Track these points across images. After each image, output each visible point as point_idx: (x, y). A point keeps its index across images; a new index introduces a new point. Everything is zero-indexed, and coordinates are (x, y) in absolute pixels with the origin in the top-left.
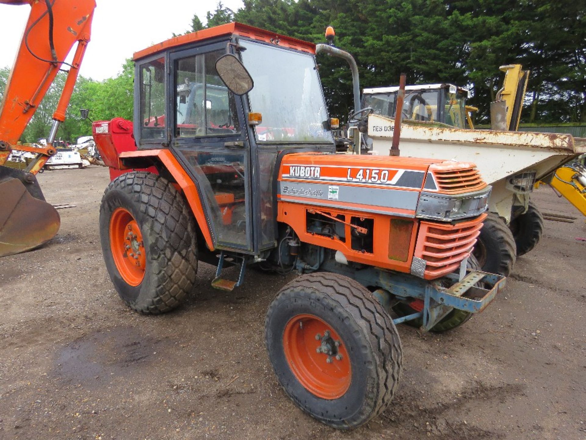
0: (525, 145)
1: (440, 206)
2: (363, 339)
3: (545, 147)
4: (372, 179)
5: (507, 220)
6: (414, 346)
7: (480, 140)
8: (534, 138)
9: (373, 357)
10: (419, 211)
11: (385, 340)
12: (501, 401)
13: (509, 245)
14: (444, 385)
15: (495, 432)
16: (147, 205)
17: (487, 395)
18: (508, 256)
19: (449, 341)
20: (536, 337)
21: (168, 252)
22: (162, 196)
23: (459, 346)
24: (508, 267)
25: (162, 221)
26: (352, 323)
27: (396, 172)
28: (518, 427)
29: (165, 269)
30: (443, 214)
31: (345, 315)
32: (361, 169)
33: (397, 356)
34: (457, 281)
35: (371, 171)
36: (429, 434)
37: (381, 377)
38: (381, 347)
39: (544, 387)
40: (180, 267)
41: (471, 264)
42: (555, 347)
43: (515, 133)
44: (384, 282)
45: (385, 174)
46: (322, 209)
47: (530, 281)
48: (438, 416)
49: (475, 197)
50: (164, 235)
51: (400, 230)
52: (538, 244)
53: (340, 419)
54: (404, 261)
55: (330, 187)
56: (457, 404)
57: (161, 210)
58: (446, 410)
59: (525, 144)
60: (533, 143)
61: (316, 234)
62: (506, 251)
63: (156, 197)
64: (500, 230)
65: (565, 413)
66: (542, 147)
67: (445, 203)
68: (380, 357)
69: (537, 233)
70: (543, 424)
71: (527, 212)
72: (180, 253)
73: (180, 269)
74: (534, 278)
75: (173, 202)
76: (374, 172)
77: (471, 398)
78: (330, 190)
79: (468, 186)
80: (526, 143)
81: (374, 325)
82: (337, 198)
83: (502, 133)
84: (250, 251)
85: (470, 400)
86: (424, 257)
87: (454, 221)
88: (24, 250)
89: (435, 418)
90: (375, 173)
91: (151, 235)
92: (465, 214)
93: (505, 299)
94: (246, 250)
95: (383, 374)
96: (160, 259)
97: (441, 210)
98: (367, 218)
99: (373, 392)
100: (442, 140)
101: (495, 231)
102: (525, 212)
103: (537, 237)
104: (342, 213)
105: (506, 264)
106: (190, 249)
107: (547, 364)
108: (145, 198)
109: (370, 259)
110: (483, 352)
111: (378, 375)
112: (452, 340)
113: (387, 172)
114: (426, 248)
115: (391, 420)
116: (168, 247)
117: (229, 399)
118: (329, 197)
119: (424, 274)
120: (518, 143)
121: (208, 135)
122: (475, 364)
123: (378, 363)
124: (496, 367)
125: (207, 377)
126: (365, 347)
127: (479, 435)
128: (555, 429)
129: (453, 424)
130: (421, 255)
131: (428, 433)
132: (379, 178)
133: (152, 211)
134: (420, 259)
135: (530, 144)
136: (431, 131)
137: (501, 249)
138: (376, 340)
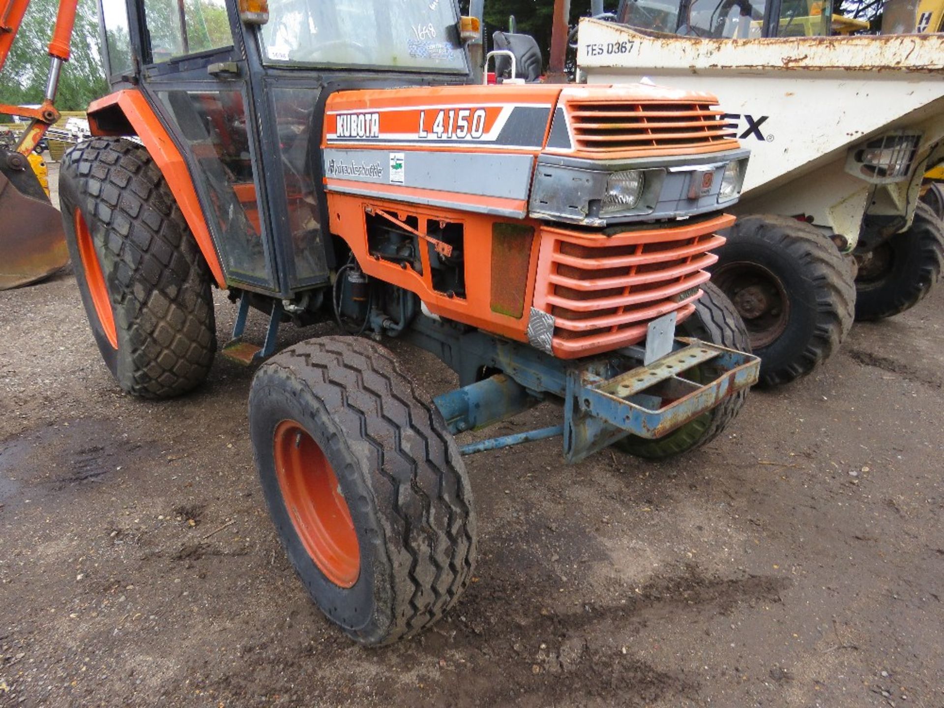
0: (894, 68)
1: (576, 190)
2: (359, 482)
3: (938, 70)
4: (459, 131)
5: (850, 241)
6: (591, 483)
7: (796, 61)
8: (917, 47)
9: (378, 521)
10: (536, 203)
11: (414, 486)
12: (722, 611)
13: (838, 292)
14: (616, 567)
15: (682, 677)
16: (98, 201)
17: (698, 594)
18: (833, 316)
19: (669, 477)
20: (856, 481)
21: (139, 291)
22: (128, 183)
23: (684, 487)
24: (829, 337)
25: (124, 231)
26: (342, 446)
27: (499, 110)
28: (737, 670)
29: (138, 321)
30: (584, 207)
31: (332, 429)
32: (441, 110)
33: (446, 520)
34: (640, 363)
35: (457, 111)
36: (536, 669)
37: (396, 565)
38: (401, 500)
39: (829, 588)
40: (168, 318)
41: (721, 329)
42: (890, 504)
43: (873, 40)
44: (504, 360)
45: (480, 117)
46: (386, 205)
47: (890, 366)
48: (571, 632)
49: (673, 170)
50: (128, 258)
51: (510, 249)
52: (928, 296)
53: (352, 627)
54: (517, 318)
55: (392, 155)
56: (623, 610)
57: (122, 210)
58: (595, 621)
59: (893, 65)
60: (913, 61)
61: (383, 258)
62: (830, 305)
63: (115, 184)
64: (822, 261)
65: (856, 648)
66: (931, 71)
67: (586, 180)
68: (393, 522)
69: (929, 272)
70: (796, 668)
71: (910, 229)
72: (163, 292)
73: (167, 322)
74: (903, 361)
75: (149, 196)
76: (462, 114)
77: (658, 599)
78: (392, 163)
79: (660, 142)
80: (898, 60)
81: (390, 454)
82: (403, 180)
83: (844, 42)
84: (274, 291)
85: (656, 604)
86: (553, 309)
87: (609, 225)
88: (17, 283)
89: (564, 636)
90: (464, 118)
91: (106, 256)
92: (650, 211)
93: (822, 400)
94: (266, 289)
95: (402, 558)
96: (126, 303)
97: (579, 198)
98: (452, 221)
99: (384, 589)
100: (717, 66)
101: (810, 263)
102: (905, 229)
103: (927, 280)
104: (413, 212)
105: (826, 331)
106: (186, 285)
107: (857, 538)
108: (94, 186)
109: (461, 310)
110: (729, 504)
111: (390, 560)
112: (675, 477)
113: (482, 113)
114: (556, 289)
115: (473, 630)
116: (140, 281)
117: (195, 563)
118: (392, 177)
119: (552, 347)
120: (876, 64)
121: (191, 52)
122: (700, 528)
123: (389, 533)
124: (742, 537)
125: (179, 519)
126: (363, 498)
127: (641, 681)
128: (817, 682)
129: (596, 652)
130: (543, 305)
131: (535, 666)
132: (470, 130)
133: (105, 212)
134: (542, 312)
135: (904, 64)
136: (698, 46)
137: (819, 300)
138: (389, 485)
